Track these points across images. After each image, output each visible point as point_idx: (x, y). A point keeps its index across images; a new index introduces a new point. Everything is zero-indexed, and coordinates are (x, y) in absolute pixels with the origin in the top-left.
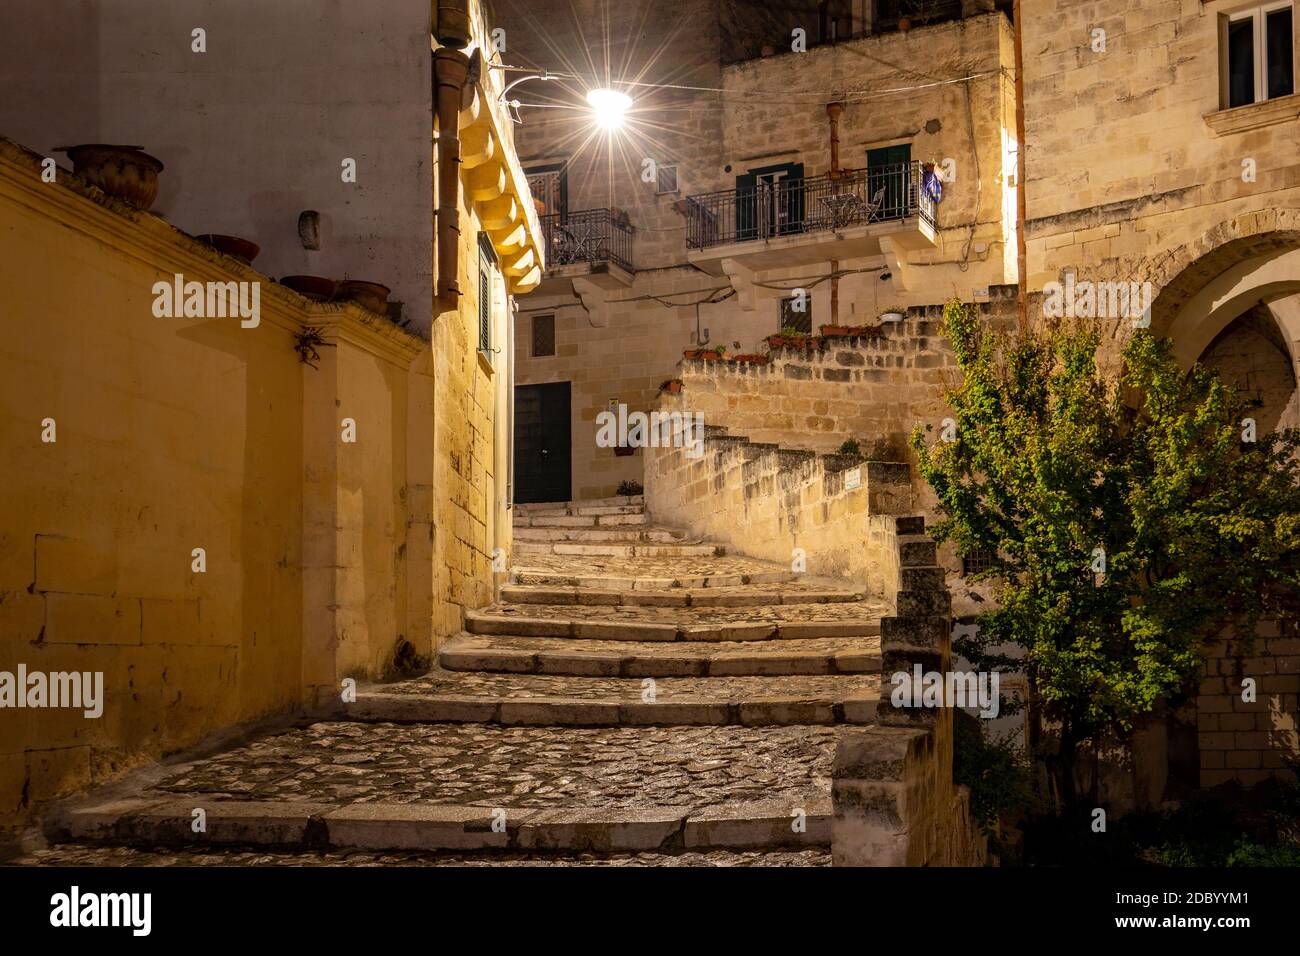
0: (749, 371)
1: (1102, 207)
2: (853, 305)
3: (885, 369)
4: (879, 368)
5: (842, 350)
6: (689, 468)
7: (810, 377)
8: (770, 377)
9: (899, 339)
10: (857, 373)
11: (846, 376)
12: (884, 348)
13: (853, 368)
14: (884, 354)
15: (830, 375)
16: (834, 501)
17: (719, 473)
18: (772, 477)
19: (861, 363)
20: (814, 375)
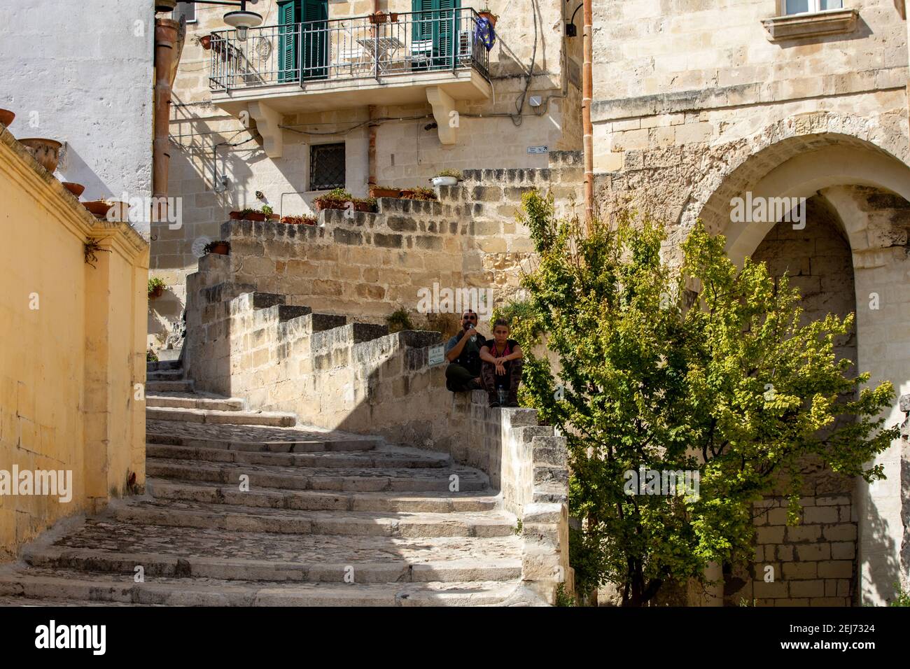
0: (297, 235)
1: (668, 96)
2: (393, 156)
3: (438, 235)
4: (431, 234)
5: (394, 214)
6: (246, 335)
7: (361, 243)
8: (319, 241)
9: (453, 204)
10: (409, 239)
11: (397, 241)
12: (438, 213)
13: (405, 234)
14: (438, 220)
15: (381, 240)
16: (415, 376)
17: (282, 342)
18: (346, 349)
19: (413, 228)
20: (364, 239)
